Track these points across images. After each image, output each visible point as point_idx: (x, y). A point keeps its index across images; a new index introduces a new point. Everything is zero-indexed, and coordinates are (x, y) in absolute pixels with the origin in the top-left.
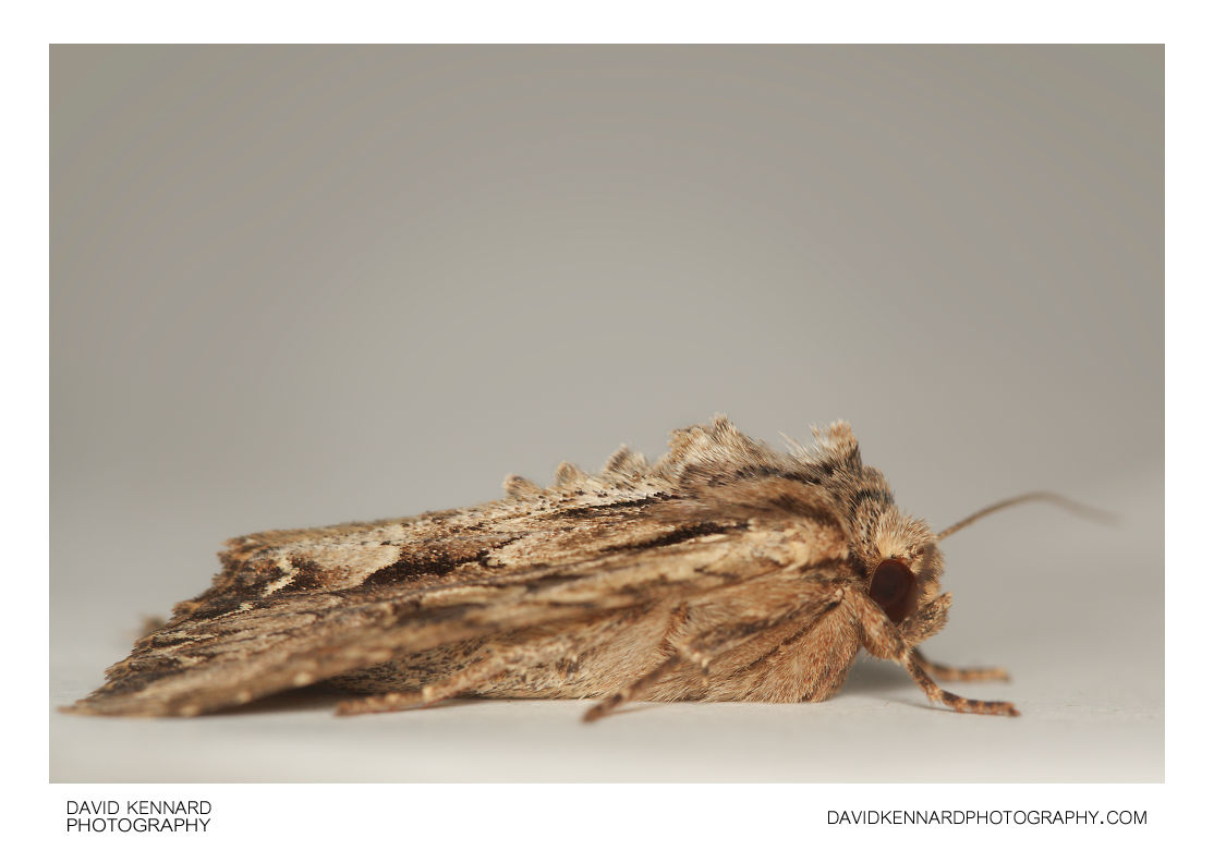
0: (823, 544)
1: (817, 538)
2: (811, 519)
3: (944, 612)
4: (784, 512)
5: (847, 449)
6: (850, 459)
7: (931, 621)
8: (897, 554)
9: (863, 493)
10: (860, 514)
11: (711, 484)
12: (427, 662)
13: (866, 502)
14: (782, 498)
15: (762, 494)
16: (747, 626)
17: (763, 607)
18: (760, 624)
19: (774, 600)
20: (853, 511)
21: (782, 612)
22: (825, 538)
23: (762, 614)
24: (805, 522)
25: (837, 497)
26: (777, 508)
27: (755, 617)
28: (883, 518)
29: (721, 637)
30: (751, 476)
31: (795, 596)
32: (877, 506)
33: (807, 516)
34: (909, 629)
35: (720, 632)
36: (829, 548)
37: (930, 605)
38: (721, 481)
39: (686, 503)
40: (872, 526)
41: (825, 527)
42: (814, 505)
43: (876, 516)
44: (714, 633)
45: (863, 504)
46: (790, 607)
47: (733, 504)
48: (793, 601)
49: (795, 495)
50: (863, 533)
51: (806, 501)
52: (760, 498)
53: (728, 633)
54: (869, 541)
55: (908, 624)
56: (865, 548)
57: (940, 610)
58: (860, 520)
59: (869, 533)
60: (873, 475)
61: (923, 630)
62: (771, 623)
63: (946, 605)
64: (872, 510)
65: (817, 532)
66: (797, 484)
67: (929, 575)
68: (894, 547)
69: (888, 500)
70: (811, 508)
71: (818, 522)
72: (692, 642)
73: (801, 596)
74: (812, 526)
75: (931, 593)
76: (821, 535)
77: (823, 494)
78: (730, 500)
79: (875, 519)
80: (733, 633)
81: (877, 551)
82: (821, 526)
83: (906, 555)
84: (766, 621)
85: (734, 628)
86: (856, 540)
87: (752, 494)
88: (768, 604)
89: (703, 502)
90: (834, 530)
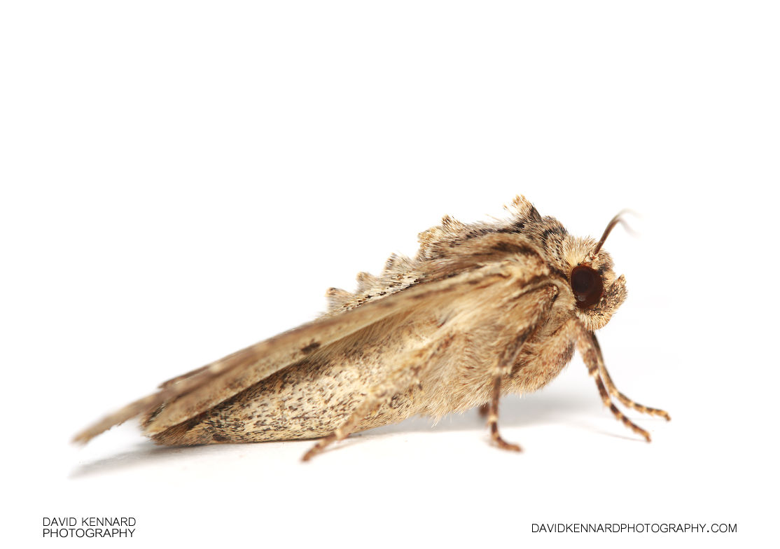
0: (531, 267)
1: (526, 264)
2: (519, 253)
3: (623, 287)
4: (501, 253)
5: (528, 210)
6: (531, 214)
7: (617, 295)
8: (581, 261)
9: (546, 231)
10: (549, 244)
11: (451, 246)
12: (302, 413)
13: (550, 236)
14: (499, 244)
15: (485, 244)
16: (522, 336)
17: (525, 320)
18: (528, 331)
19: (529, 313)
20: (544, 243)
21: (536, 317)
22: (531, 264)
23: (526, 325)
24: (516, 256)
25: (531, 237)
26: (497, 251)
27: (524, 329)
28: (564, 243)
29: (512, 351)
30: (476, 236)
31: (537, 304)
32: (558, 237)
33: (517, 252)
34: (605, 305)
35: (510, 349)
36: (535, 269)
37: (613, 286)
38: (458, 242)
39: (438, 261)
40: (559, 249)
41: (530, 257)
42: (520, 245)
43: (560, 243)
44: (507, 351)
45: (549, 238)
46: (538, 312)
47: (468, 255)
48: (538, 307)
49: (507, 241)
50: (555, 255)
51: (514, 243)
52: (484, 247)
53: (514, 346)
54: (560, 258)
55: (604, 302)
56: (559, 263)
57: (620, 286)
58: (550, 247)
59: (558, 254)
60: (550, 220)
61: (614, 302)
62: (533, 327)
63: (622, 283)
64: (556, 240)
65: (525, 261)
66: (506, 235)
67: (605, 267)
68: (577, 258)
69: (563, 231)
70: (518, 247)
71: (524, 254)
72: (499, 363)
73: (540, 302)
74: (521, 258)
75: (610, 278)
76: (528, 262)
77: (522, 237)
78: (465, 253)
79: (559, 244)
80: (517, 345)
81: (568, 263)
82: (527, 257)
83: (588, 260)
84: (530, 328)
85: (516, 342)
86: (552, 259)
87: (479, 246)
88: (526, 317)
89: (449, 258)
90: (536, 258)
